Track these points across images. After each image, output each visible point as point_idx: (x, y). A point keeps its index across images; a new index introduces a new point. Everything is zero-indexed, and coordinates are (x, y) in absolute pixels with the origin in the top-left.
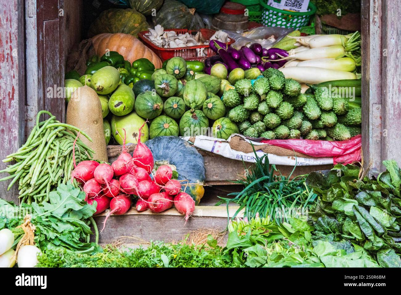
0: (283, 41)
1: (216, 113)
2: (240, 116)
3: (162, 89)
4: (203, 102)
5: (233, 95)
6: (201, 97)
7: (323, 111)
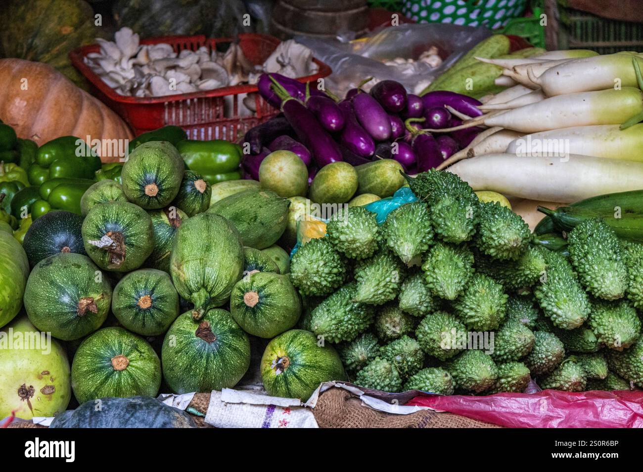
0: (464, 65)
1: (271, 321)
2: (346, 327)
3: (104, 251)
4: (230, 286)
5: (322, 263)
6: (224, 273)
7: (597, 301)
